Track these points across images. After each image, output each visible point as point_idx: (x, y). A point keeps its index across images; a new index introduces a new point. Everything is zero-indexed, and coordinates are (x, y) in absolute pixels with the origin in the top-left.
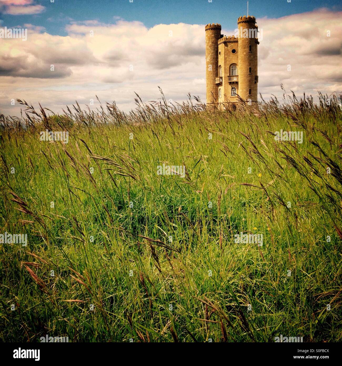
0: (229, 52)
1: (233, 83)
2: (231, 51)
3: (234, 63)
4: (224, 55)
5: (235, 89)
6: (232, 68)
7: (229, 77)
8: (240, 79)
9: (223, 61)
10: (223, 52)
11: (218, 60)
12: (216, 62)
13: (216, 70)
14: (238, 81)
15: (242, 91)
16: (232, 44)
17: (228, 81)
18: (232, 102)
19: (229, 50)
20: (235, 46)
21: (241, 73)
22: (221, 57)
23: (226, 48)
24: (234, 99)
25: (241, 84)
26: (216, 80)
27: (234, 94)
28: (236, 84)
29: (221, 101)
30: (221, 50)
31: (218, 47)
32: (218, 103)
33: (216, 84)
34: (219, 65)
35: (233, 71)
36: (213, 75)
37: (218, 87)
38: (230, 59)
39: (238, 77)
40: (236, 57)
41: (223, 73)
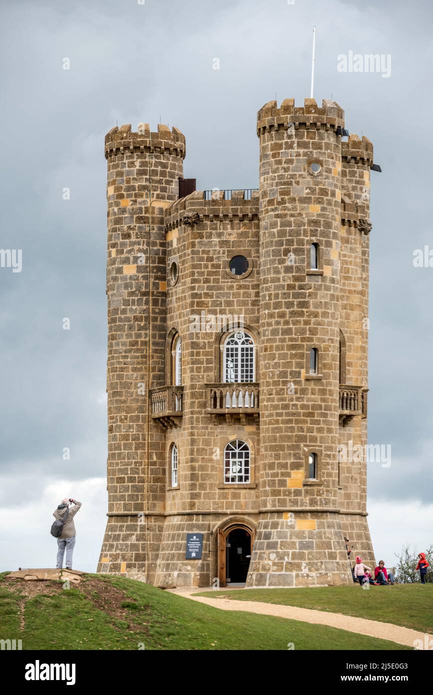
1: (235, 416)
2: (226, 264)
5: (242, 449)
6: (228, 343)
7: (215, 389)
8: (267, 404)
9: (186, 309)
10: (188, 268)
11: (163, 305)
12: (157, 311)
13: (155, 350)
14: (255, 410)
15: (272, 460)
16: (230, 232)
17: (209, 410)
18: (227, 512)
19: (216, 261)
20: (243, 241)
21: (271, 375)
22: (179, 291)
23: (201, 250)
24: (241, 500)
25: (269, 429)
26: (156, 403)
27: (237, 474)
28: (247, 424)
29: (177, 507)
30: (178, 257)
31: (165, 240)
32: (165, 514)
33: (154, 419)
34: (173, 327)
35: (236, 361)
36: (138, 374)
37: (165, 432)
38: (218, 302)
39: (259, 393)
40: (249, 292)
41: (185, 367)
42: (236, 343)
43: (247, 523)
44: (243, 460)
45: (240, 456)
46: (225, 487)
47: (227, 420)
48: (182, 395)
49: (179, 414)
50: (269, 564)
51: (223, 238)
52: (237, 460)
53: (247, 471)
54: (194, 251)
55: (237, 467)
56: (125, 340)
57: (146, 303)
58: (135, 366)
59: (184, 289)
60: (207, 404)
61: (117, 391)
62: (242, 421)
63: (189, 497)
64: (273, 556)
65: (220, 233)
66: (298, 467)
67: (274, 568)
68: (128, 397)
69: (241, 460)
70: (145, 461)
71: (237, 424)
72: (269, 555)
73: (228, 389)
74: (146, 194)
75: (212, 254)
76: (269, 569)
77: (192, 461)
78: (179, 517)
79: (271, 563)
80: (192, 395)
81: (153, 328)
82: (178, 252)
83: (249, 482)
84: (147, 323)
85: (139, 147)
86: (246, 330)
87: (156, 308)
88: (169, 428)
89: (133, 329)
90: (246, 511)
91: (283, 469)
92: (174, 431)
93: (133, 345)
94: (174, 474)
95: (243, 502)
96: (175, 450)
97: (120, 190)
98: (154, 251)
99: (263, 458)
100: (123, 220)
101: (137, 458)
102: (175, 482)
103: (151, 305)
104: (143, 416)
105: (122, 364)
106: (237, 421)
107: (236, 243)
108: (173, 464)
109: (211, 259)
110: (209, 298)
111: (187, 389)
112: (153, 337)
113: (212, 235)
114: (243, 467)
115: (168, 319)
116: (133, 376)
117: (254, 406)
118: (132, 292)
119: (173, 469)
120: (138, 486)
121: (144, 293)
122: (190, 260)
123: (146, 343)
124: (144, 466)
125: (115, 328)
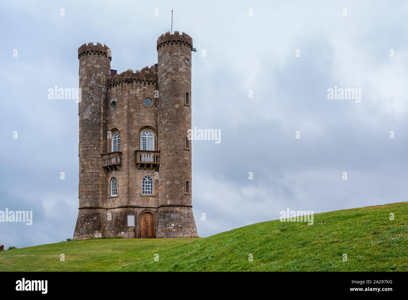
0: (139, 102)
1: (148, 165)
2: (143, 101)
3: (148, 125)
5: (150, 180)
6: (142, 135)
7: (141, 153)
8: (166, 160)
9: (124, 119)
10: (125, 101)
11: (107, 120)
12: (104, 121)
13: (103, 138)
14: (158, 163)
15: (170, 183)
16: (144, 88)
17: (139, 162)
18: (144, 206)
19: (139, 99)
20: (150, 92)
21: (169, 147)
22: (118, 113)
23: (132, 94)
24: (149, 201)
25: (168, 170)
26: (106, 160)
27: (148, 190)
28: (152, 169)
29: (116, 204)
30: (117, 98)
31: (107, 93)
32: (107, 208)
33: (104, 167)
34: (113, 128)
35: (146, 143)
36: (97, 148)
37: (107, 173)
38: (140, 117)
39: (159, 155)
40: (152, 114)
41: (123, 144)
42: (146, 135)
43: (152, 211)
44: (150, 185)
45: (149, 183)
46: (143, 196)
47: (145, 167)
48: (121, 156)
49: (120, 164)
50: (171, 228)
51: (141, 90)
52: (148, 184)
53: (151, 189)
54: (129, 94)
55: (148, 188)
56: (91, 133)
57: (100, 118)
58: (96, 144)
59: (122, 111)
60: (136, 159)
61: (87, 155)
62: (151, 167)
63: (126, 200)
64: (173, 225)
65: (140, 87)
66: (182, 187)
67: (174, 230)
68: (92, 157)
69: (149, 184)
70: (100, 185)
71: (148, 169)
72: (171, 225)
73: (146, 153)
74: (101, 72)
75: (137, 96)
76: (172, 231)
77: (128, 184)
78: (119, 209)
79: (172, 228)
80: (128, 155)
81: (103, 129)
82: (116, 96)
83: (152, 194)
84: (100, 126)
85: (98, 52)
86: (150, 130)
87: (104, 120)
88: (111, 171)
89: (95, 128)
90: (151, 206)
91: (175, 187)
92: (114, 172)
93: (94, 135)
94: (112, 191)
95: (150, 203)
96: (113, 181)
97: (89, 69)
98: (103, 96)
99: (164, 183)
100: (90, 81)
101: (96, 183)
102: (113, 194)
103: (102, 119)
104: (99, 166)
105: (89, 143)
106: (147, 167)
107: (147, 93)
108: (111, 187)
109: (136, 98)
110: (135, 115)
111: (125, 153)
112: (103, 132)
113: (137, 88)
114: (150, 188)
115: (109, 125)
116: (94, 148)
117: (157, 161)
118: (95, 112)
119: (111, 189)
120: (97, 195)
121: (100, 113)
122: (127, 98)
123: (100, 134)
124: (99, 187)
125: (85, 128)
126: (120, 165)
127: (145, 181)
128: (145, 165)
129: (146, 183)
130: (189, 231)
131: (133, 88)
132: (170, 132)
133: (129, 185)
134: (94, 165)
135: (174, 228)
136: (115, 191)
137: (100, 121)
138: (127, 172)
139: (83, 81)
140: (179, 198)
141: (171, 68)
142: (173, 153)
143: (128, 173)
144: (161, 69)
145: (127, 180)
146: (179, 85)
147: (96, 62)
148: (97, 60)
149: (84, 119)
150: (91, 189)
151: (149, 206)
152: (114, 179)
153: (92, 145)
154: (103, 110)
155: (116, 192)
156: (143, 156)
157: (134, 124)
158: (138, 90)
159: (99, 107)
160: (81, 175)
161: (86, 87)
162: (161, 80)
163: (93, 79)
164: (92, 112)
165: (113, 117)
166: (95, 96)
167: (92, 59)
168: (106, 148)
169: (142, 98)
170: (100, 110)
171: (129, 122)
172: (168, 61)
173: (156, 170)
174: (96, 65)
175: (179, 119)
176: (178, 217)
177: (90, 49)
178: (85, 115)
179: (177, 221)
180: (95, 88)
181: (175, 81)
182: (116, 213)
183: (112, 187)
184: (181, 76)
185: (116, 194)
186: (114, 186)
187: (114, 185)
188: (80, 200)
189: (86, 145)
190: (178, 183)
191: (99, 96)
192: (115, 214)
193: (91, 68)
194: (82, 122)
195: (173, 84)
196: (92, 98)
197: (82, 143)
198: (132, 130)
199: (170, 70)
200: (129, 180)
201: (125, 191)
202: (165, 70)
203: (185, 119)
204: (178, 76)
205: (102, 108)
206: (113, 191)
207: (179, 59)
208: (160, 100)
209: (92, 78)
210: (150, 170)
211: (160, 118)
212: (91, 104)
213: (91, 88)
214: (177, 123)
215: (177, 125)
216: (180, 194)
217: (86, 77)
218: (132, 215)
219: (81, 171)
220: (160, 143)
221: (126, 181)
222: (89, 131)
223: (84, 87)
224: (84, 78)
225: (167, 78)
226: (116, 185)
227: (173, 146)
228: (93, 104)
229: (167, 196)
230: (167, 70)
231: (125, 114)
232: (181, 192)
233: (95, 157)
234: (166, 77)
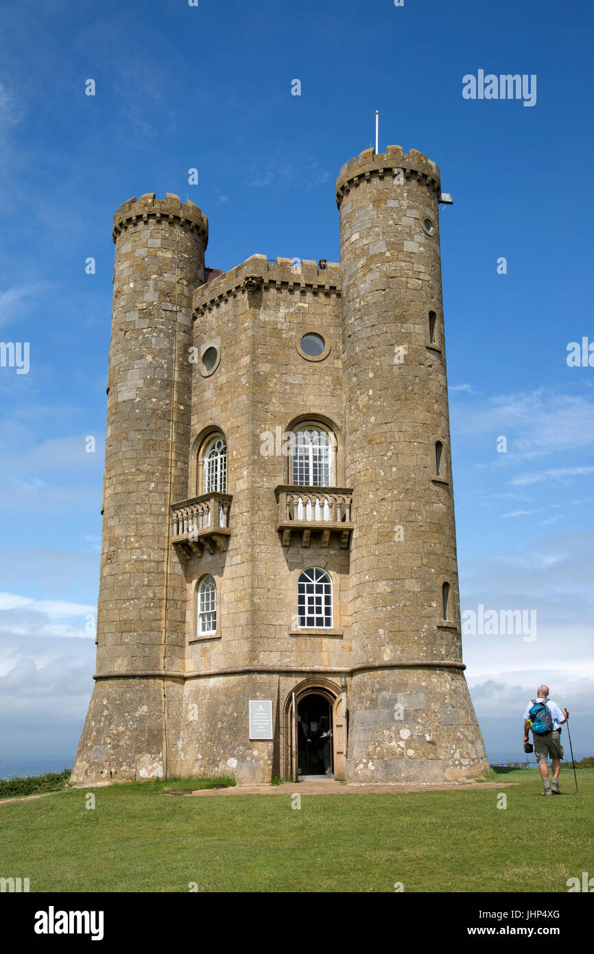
0: (285, 345)
1: (316, 533)
2: (296, 342)
3: (313, 411)
4: (246, 360)
5: (322, 581)
7: (292, 494)
8: (375, 513)
9: (239, 395)
10: (245, 343)
11: (189, 403)
12: (182, 407)
13: (178, 454)
14: (346, 525)
15: (389, 590)
16: (300, 304)
17: (286, 522)
18: (303, 668)
19: (284, 336)
20: (317, 316)
21: (383, 474)
22: (223, 379)
23: (265, 322)
24: (321, 651)
25: (381, 547)
26: (183, 522)
27: (315, 615)
28: (329, 546)
29: (213, 663)
30: (219, 339)
31: (192, 328)
32: (186, 675)
33: (176, 544)
34: (206, 426)
35: (307, 465)
36: (157, 484)
37: (185, 564)
38: (287, 387)
39: (351, 502)
40: (327, 378)
41: (235, 469)
43: (328, 686)
44: (323, 596)
46: (301, 632)
47: (305, 540)
48: (229, 508)
49: (226, 532)
50: (399, 746)
51: (292, 310)
52: (315, 595)
53: (328, 611)
54: (257, 321)
55: (315, 606)
56: (139, 440)
57: (169, 396)
58: (153, 474)
59: (233, 373)
60: (277, 515)
61: (124, 505)
62: (324, 540)
63: (246, 647)
64: (405, 734)
65: (289, 304)
66: (430, 600)
67: (411, 752)
68: (141, 513)
69: (319, 595)
70: (162, 599)
71: (314, 546)
72: (397, 732)
73: (310, 496)
74: (174, 270)
75: (279, 326)
76: (402, 755)
77: (252, 595)
78: (221, 679)
79: (402, 744)
80: (253, 503)
81: (177, 428)
82: (218, 334)
83: (332, 627)
84: (169, 421)
85: (167, 216)
86: (321, 425)
87: (181, 404)
88: (199, 555)
89: (152, 426)
90: (329, 669)
91: (408, 603)
92: (208, 558)
93: (151, 445)
94: (200, 620)
95: (324, 655)
96: (203, 585)
97: (140, 262)
98: (180, 336)
99: (368, 589)
100: (143, 295)
101: (151, 595)
102: (204, 629)
103: (175, 399)
104: (161, 538)
105: (133, 470)
106: (313, 541)
107: (309, 319)
108: (199, 606)
109: (277, 332)
110: (275, 381)
111: (241, 497)
112: (177, 438)
113: (279, 305)
114: (323, 606)
115: (194, 420)
116: (149, 485)
117: (344, 520)
118: (153, 381)
119: (199, 612)
120: (152, 634)
121: (168, 384)
122: (250, 333)
123: (168, 445)
124: (161, 607)
125: (124, 426)
126: (227, 537)
127: (306, 583)
128: (306, 532)
129: (310, 590)
130: (462, 757)
131: (268, 306)
132: (386, 428)
133: (256, 600)
134: (147, 536)
135: (408, 746)
136: (209, 619)
137: (167, 404)
138: (247, 556)
139: (122, 297)
140: (420, 638)
141: (381, 243)
142: (396, 492)
143: (253, 559)
144: (349, 249)
145: (248, 580)
146: (407, 288)
147: (162, 244)
148: (164, 239)
149: (120, 399)
150: (133, 615)
151: (322, 669)
152: (207, 582)
153: (142, 477)
154: (179, 376)
155: (215, 624)
156: (300, 506)
157: (271, 409)
158: (283, 311)
159: (165, 366)
160: (107, 571)
161: (128, 311)
162: (351, 277)
163: (151, 289)
164: (145, 379)
165: (208, 394)
166: (155, 334)
167: (151, 237)
168: (185, 485)
169: (294, 334)
170: (171, 375)
171: (255, 403)
172: (370, 226)
173: (342, 549)
174: (162, 252)
175: (410, 388)
176: (422, 706)
177: (146, 209)
178: (124, 388)
179: (419, 720)
180: (155, 312)
181: (395, 277)
182: (214, 692)
183: (203, 606)
184: (413, 263)
185: (214, 628)
186: (208, 604)
187: (208, 599)
188: (98, 650)
189: (123, 477)
190: (417, 589)
191: (167, 336)
192: (208, 696)
193: (146, 259)
194: (114, 411)
195: (390, 288)
196: (146, 341)
197: (113, 473)
198: (262, 426)
199: (379, 247)
200: (253, 581)
201: (243, 618)
202: (362, 249)
203: (428, 388)
204: (403, 264)
205: (177, 369)
206: (203, 620)
207: (404, 219)
208: (349, 336)
209: (148, 286)
210: (322, 548)
211: (351, 389)
212: (142, 357)
213: (146, 314)
214: (406, 399)
215: (405, 406)
216: (426, 626)
217: (132, 285)
218: (265, 698)
219: (105, 556)
220: (353, 462)
221: (247, 585)
222: (132, 435)
223: (126, 313)
224: (125, 287)
225: (371, 270)
226: (213, 598)
227: (394, 469)
228: (149, 358)
229: (381, 631)
230: (368, 248)
231: (244, 380)
232: (428, 617)
233: (151, 514)
234: (367, 268)
